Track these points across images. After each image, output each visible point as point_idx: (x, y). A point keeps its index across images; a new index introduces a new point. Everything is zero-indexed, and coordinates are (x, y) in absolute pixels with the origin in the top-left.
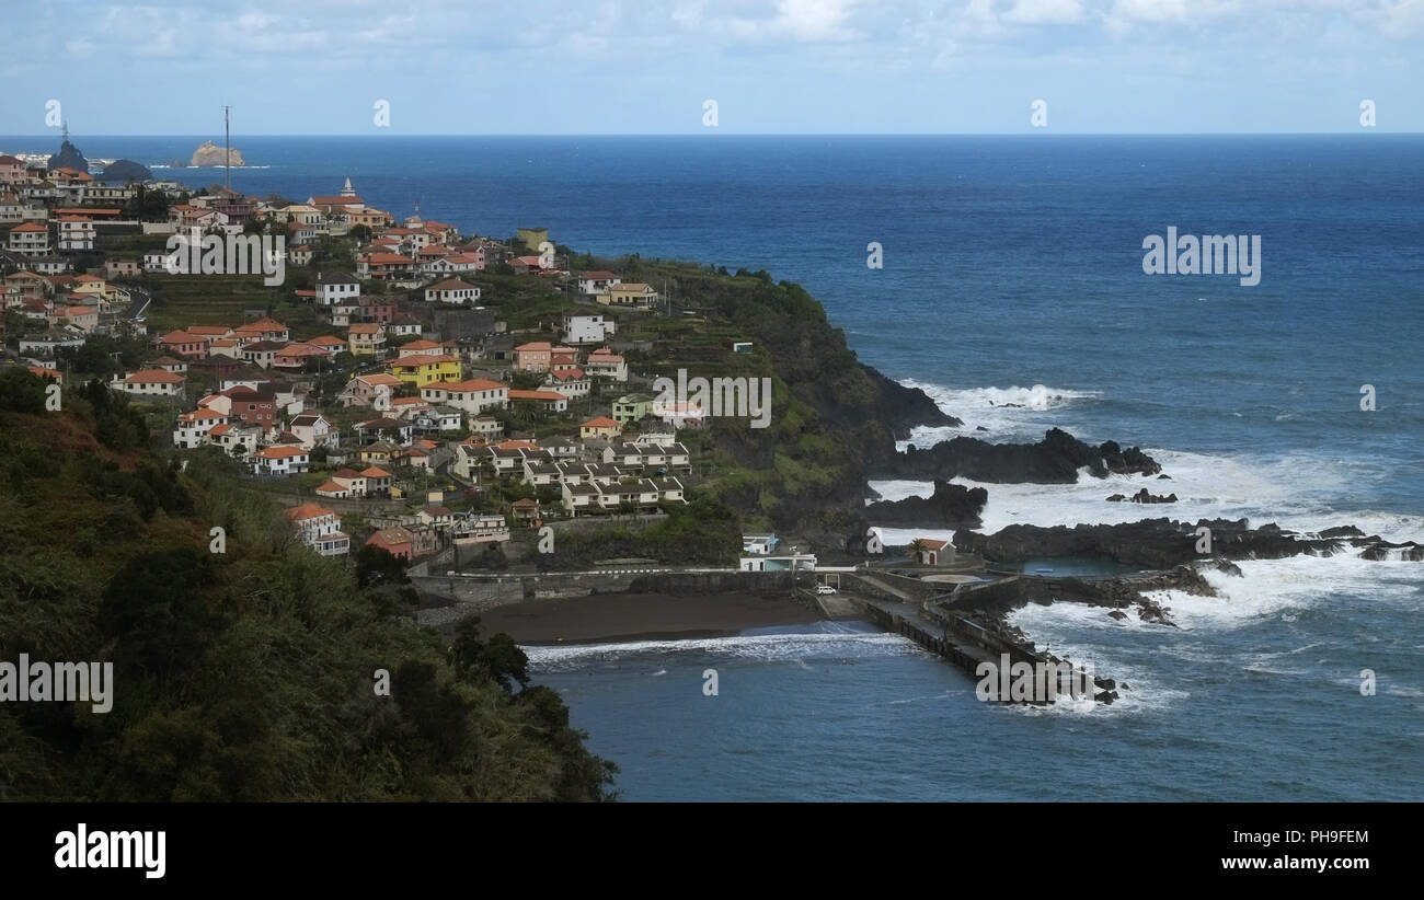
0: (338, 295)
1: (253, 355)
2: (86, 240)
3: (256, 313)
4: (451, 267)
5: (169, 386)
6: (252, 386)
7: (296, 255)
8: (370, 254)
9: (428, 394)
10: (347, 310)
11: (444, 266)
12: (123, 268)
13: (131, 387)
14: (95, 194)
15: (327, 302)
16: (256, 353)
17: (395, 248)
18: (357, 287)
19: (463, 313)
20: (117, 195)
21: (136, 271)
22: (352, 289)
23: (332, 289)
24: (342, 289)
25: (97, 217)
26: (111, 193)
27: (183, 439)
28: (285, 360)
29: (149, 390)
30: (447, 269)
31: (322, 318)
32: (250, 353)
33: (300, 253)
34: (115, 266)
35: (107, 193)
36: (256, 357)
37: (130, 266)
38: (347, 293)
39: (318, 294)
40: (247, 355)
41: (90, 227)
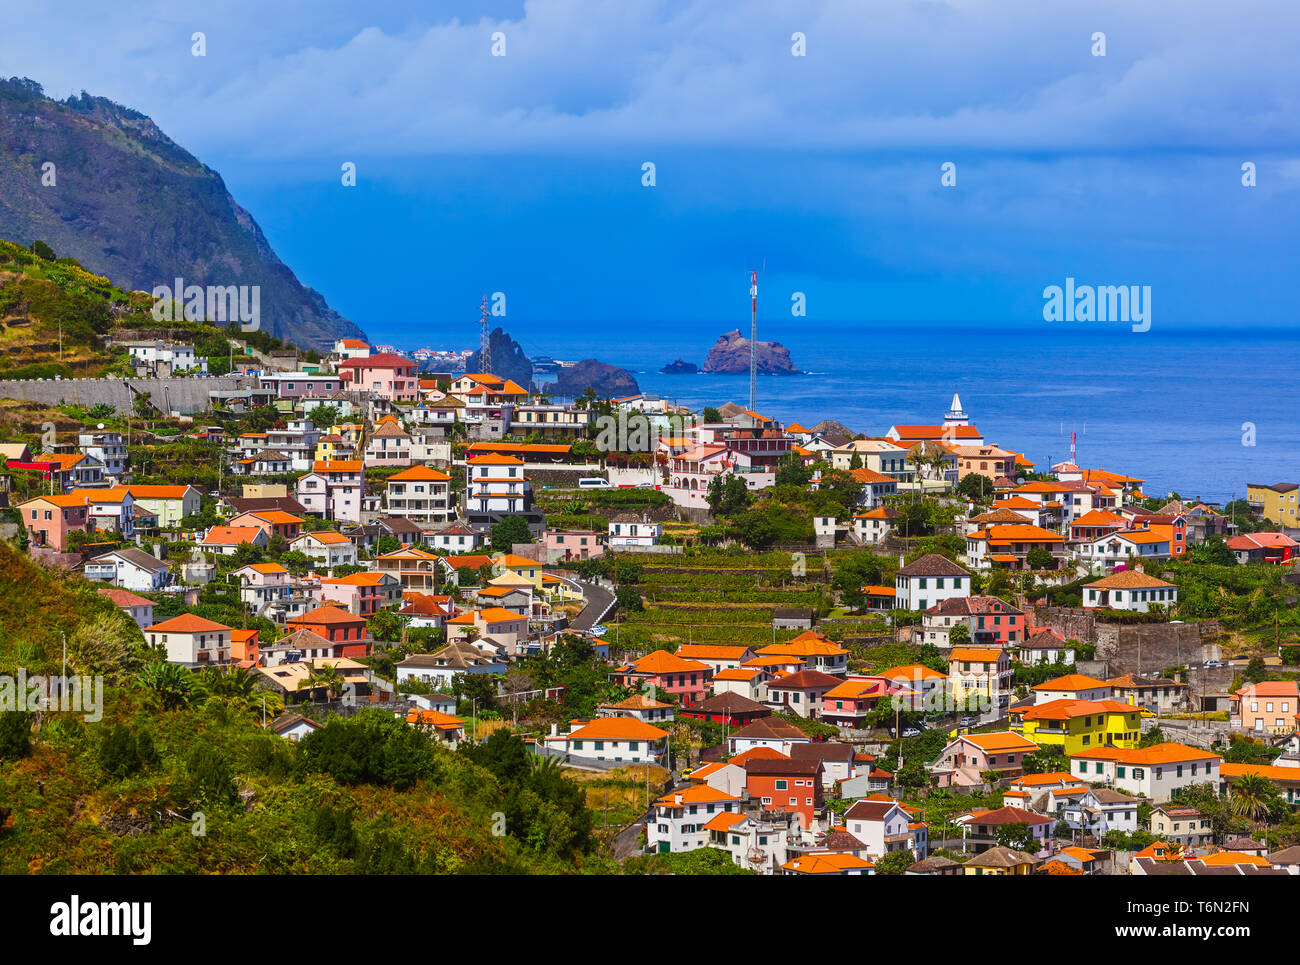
0: (933, 594)
1: (786, 695)
2: (511, 497)
3: (792, 624)
4: (1128, 550)
5: (643, 747)
6: (782, 748)
7: (864, 525)
8: (989, 526)
9: (1083, 768)
10: (947, 622)
11: (1115, 548)
12: (573, 543)
13: (578, 746)
14: (529, 418)
15: (915, 606)
16: (791, 693)
17: (1034, 516)
18: (966, 582)
19: (1147, 630)
20: (565, 420)
21: (595, 550)
22: (957, 585)
23: (923, 585)
24: (940, 585)
25: (532, 457)
26: (556, 418)
27: (663, 837)
28: (839, 706)
29: (609, 752)
30: (1122, 553)
31: (905, 634)
32: (781, 692)
33: (870, 523)
34: (560, 540)
35: (550, 417)
36: (791, 698)
37: (584, 542)
38: (949, 591)
39: (900, 593)
40: (776, 696)
41: (520, 473)
